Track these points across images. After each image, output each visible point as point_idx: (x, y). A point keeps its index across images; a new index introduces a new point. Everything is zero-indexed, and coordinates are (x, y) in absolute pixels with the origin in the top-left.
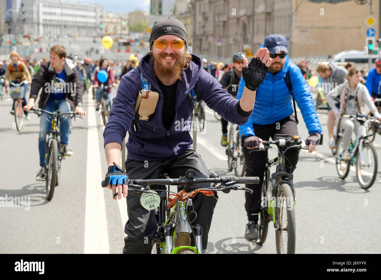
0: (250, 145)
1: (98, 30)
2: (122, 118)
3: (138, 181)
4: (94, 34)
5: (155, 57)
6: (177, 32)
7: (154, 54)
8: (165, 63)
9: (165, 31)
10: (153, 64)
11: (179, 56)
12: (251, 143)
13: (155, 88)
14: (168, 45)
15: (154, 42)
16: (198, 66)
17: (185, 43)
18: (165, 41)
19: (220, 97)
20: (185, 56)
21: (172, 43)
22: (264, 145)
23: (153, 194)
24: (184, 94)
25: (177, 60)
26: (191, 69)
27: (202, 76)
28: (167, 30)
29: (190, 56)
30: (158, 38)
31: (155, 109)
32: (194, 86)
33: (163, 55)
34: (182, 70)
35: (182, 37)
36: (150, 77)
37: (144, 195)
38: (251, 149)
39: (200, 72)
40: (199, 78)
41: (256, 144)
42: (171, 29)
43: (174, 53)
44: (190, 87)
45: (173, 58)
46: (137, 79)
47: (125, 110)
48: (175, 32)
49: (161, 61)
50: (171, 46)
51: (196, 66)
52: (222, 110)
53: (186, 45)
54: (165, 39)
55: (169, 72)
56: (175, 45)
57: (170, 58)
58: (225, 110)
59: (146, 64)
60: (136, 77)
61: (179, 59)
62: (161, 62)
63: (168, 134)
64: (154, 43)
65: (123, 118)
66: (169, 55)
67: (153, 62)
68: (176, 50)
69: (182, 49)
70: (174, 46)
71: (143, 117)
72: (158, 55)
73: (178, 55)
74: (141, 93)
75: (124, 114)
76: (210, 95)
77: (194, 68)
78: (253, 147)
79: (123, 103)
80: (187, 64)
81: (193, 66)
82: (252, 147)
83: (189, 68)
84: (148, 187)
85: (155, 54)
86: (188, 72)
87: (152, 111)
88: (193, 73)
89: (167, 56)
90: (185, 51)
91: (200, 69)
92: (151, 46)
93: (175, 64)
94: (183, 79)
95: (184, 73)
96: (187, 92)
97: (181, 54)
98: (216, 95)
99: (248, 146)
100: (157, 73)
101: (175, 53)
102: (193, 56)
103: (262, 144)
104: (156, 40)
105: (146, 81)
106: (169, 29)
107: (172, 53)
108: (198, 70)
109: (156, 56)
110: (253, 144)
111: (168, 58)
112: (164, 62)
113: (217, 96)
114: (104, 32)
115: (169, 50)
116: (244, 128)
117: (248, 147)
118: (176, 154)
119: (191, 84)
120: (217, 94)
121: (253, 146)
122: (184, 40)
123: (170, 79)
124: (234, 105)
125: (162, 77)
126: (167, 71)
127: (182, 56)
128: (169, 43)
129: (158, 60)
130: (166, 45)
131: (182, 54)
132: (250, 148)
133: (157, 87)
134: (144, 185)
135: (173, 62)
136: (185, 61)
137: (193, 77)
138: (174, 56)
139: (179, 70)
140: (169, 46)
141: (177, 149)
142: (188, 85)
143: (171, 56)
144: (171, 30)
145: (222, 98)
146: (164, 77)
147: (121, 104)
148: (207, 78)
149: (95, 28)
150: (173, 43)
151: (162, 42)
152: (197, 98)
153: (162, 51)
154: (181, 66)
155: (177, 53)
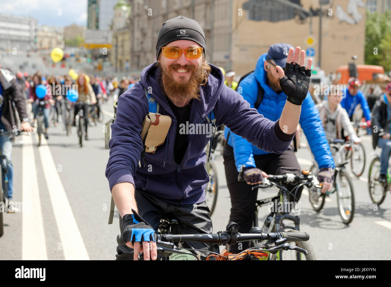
0: (252, 180)
1: (32, 44)
2: (130, 150)
3: (168, 236)
4: (28, 47)
5: (164, 69)
6: (194, 37)
7: (162, 66)
8: (178, 78)
9: (178, 36)
10: (160, 79)
11: (196, 68)
12: (253, 178)
13: (165, 110)
14: (181, 53)
15: (162, 49)
16: (218, 80)
17: (204, 51)
18: (177, 49)
19: (252, 119)
20: (203, 69)
21: (186, 51)
22: (268, 180)
23: (186, 255)
24: (201, 117)
25: (193, 73)
26: (210, 84)
27: (223, 94)
28: (180, 34)
29: (209, 68)
30: (168, 44)
31: (165, 138)
32: (214, 107)
33: (175, 67)
34: (199, 86)
35: (199, 42)
36: (159, 96)
37: (175, 255)
38: (252, 184)
39: (221, 88)
40: (221, 96)
41: (259, 178)
42: (185, 32)
43: (189, 64)
44: (209, 108)
45: (188, 71)
46: (142, 98)
47: (132, 139)
48: (190, 37)
49: (171, 75)
50: (185, 55)
51: (215, 80)
52: (255, 137)
53: (204, 53)
54: (177, 46)
55: (182, 89)
56: (190, 54)
57: (184, 71)
58: (260, 136)
59: (151, 79)
60: (142, 96)
61: (195, 72)
62: (172, 77)
63: (179, 170)
64: (163, 51)
65: (132, 149)
66: (182, 67)
67: (161, 76)
68: (192, 61)
69: (200, 58)
70: (188, 55)
71: (150, 148)
72: (167, 68)
73: (194, 67)
74: (149, 117)
75: (131, 144)
76: (237, 117)
77: (213, 83)
78: (256, 182)
79: (129, 130)
80: (206, 78)
81: (212, 81)
82: (254, 182)
83: (207, 83)
84: (180, 245)
85: (164, 65)
86: (207, 88)
87: (161, 141)
88: (212, 89)
89: (179, 68)
90: (203, 61)
91: (222, 84)
92: (159, 55)
93: (191, 78)
94: (201, 98)
95: (202, 91)
96: (204, 115)
97: (198, 66)
98: (245, 117)
99: (250, 181)
100: (166, 90)
101: (191, 64)
102: (212, 67)
103: (266, 179)
104: (165, 47)
105: (153, 102)
106: (183, 32)
107: (187, 64)
108: (218, 86)
109: (166, 69)
110: (256, 178)
111: (182, 71)
112: (176, 77)
113: (248, 119)
114: (38, 46)
115: (183, 61)
116: (242, 157)
117: (248, 182)
118: (187, 196)
119: (209, 104)
120: (247, 116)
121: (256, 180)
122: (202, 47)
123: (183, 98)
124: (270, 128)
125: (173, 95)
126: (180, 87)
127: (199, 68)
128: (183, 52)
129: (167, 74)
130: (178, 54)
131: (200, 65)
132: (251, 182)
133: (168, 109)
134: (176, 242)
135: (188, 77)
136: (203, 75)
137: (212, 95)
138: (190, 68)
139: (196, 86)
140: (183, 55)
141: (189, 189)
142: (206, 106)
143: (185, 69)
144: (186, 34)
145: (255, 121)
146: (176, 96)
147: (125, 131)
148: (231, 96)
149: (29, 42)
150: (188, 52)
151: (174, 50)
152: (216, 122)
153: (174, 62)
154: (199, 81)
155: (193, 64)
